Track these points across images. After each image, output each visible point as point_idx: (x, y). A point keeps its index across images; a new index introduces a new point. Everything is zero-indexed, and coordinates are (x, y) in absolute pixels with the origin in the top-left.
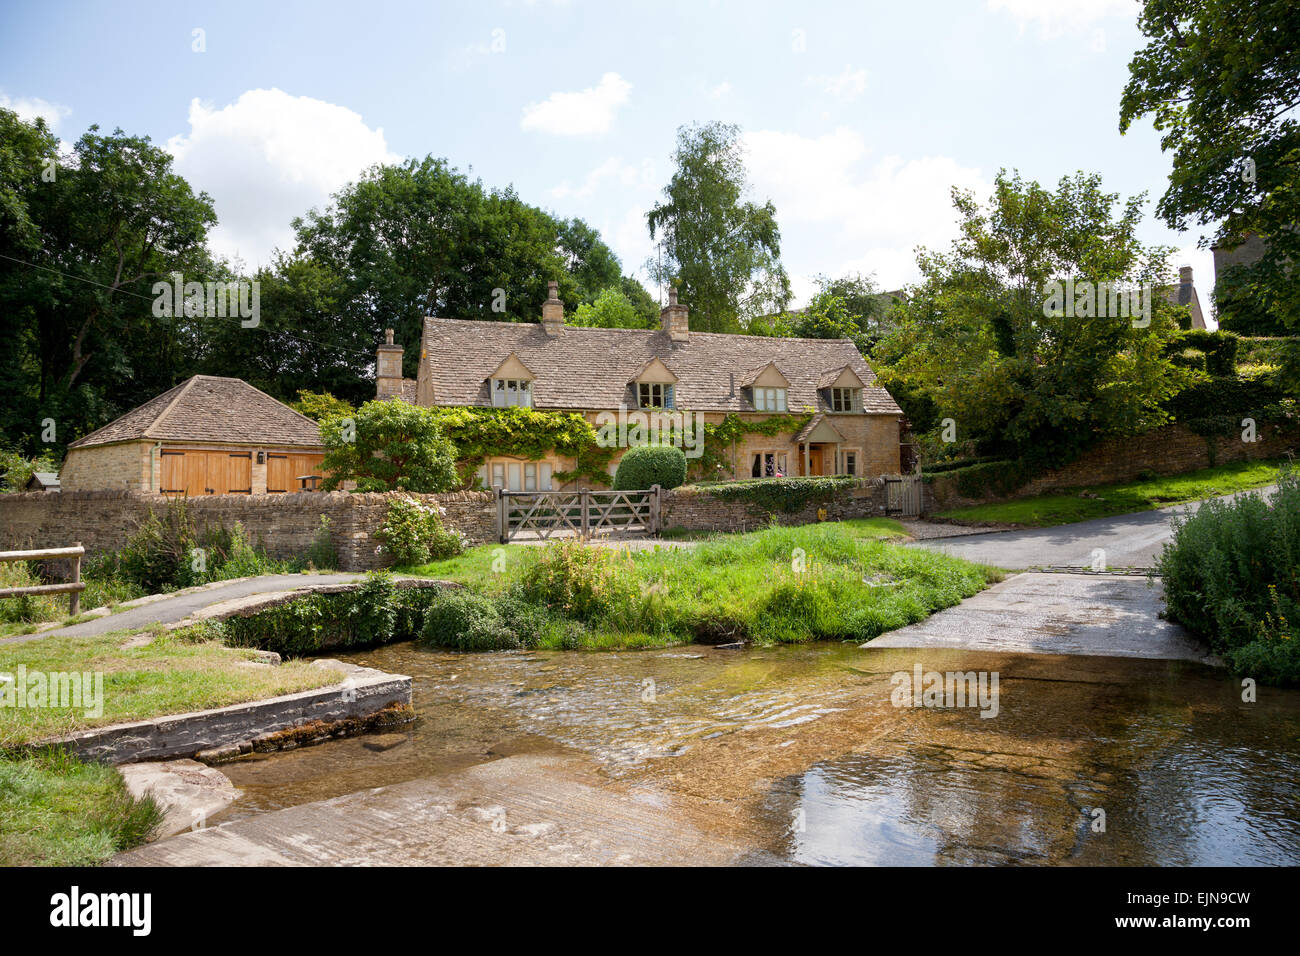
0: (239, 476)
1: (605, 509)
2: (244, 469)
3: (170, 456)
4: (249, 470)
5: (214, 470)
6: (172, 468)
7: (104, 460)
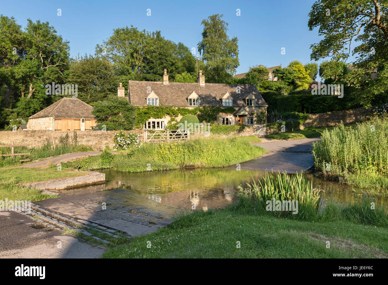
0: (77, 126)
1: (174, 135)
2: (78, 124)
3: (57, 121)
4: (80, 124)
5: (70, 124)
6: (58, 124)
7: (39, 122)
